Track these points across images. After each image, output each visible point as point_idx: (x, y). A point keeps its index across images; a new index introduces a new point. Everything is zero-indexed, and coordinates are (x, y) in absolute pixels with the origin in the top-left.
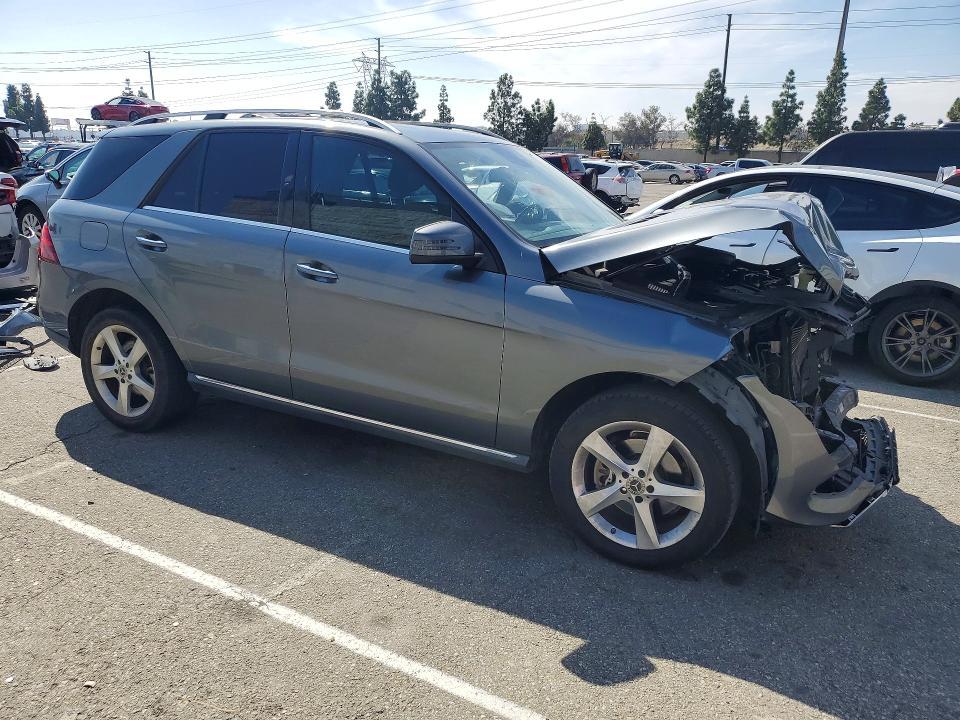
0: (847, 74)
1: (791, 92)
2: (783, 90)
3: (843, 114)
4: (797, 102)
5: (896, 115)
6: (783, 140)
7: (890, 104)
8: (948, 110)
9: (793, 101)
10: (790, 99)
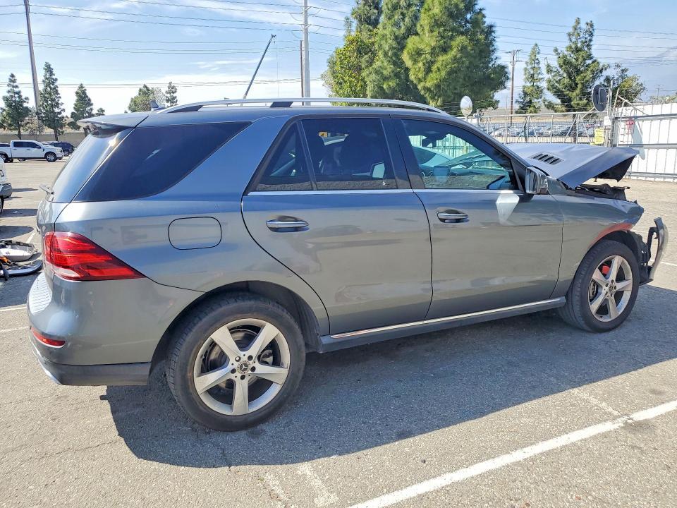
0: (56, 80)
1: (16, 90)
2: (9, 88)
3: (62, 107)
4: (23, 98)
5: (98, 109)
6: (20, 126)
7: (92, 102)
8: (128, 105)
9: (20, 97)
10: (16, 95)
